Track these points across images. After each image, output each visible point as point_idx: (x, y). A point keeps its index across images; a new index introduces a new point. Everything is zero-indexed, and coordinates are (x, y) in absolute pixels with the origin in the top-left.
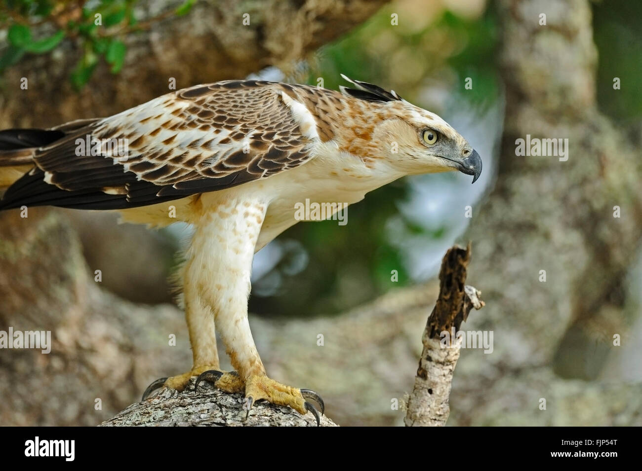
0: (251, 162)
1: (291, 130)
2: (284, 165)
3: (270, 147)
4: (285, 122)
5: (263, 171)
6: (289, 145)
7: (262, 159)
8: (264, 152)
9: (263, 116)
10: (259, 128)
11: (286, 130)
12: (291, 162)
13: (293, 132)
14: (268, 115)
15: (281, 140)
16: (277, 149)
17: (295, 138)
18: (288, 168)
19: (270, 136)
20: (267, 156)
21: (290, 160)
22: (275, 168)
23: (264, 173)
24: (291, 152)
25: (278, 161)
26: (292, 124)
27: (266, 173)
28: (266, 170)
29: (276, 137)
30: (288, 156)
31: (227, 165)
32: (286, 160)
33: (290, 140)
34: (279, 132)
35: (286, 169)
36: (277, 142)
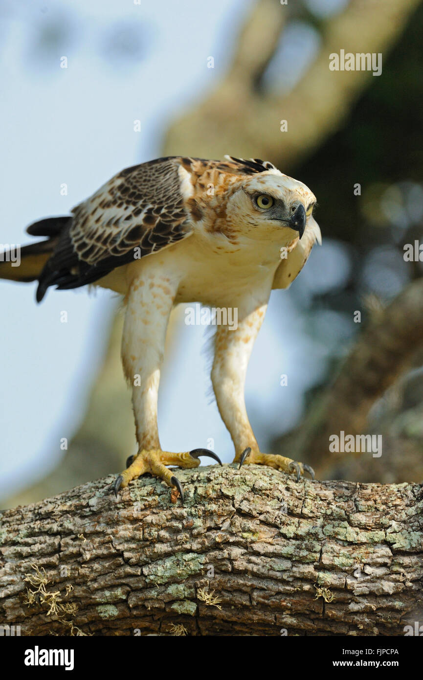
0: (143, 237)
1: (176, 203)
2: (169, 239)
3: (157, 221)
4: (173, 194)
5: (152, 245)
6: (173, 218)
7: (152, 233)
8: (153, 227)
9: (160, 189)
10: (154, 203)
11: (172, 204)
12: (175, 235)
13: (177, 204)
14: (163, 189)
15: (167, 214)
16: (164, 223)
17: (178, 211)
18: (173, 241)
19: (158, 211)
20: (156, 230)
21: (174, 234)
22: (162, 242)
23: (153, 248)
24: (174, 225)
25: (164, 235)
26: (177, 197)
27: (155, 247)
28: (155, 245)
29: (163, 211)
30: (172, 230)
31: (127, 242)
32: (170, 233)
33: (173, 213)
34: (166, 206)
35: (171, 242)
36: (164, 216)
